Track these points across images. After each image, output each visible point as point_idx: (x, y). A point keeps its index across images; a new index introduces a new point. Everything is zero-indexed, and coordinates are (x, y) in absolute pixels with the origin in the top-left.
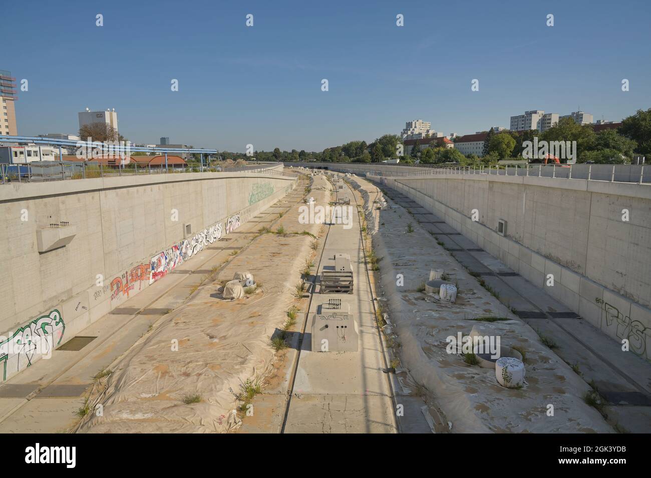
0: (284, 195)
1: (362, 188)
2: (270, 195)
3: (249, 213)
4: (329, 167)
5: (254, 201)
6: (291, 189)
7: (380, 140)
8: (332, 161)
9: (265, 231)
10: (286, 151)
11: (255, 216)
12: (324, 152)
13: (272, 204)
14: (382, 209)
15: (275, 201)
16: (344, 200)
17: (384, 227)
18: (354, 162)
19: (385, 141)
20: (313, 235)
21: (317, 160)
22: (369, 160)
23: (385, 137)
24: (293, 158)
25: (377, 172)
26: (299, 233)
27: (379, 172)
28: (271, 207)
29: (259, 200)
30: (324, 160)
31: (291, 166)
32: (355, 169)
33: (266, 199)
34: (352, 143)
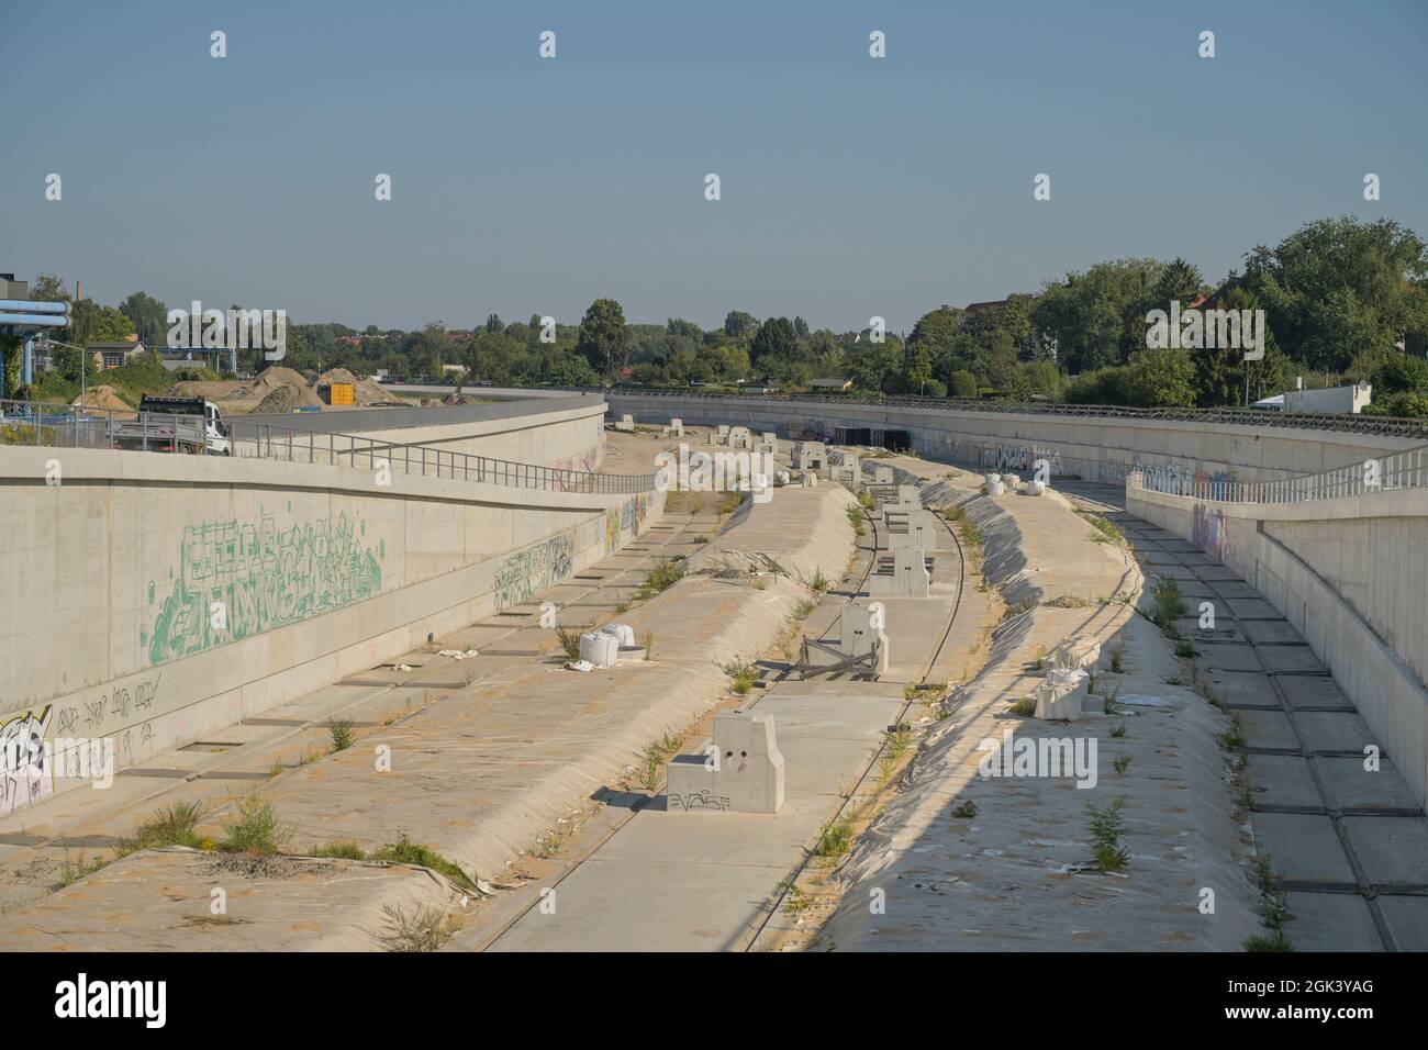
0: (486, 608)
1: (1026, 572)
2: (347, 603)
3: (143, 714)
4: (915, 430)
5: (190, 642)
6: (561, 566)
7: (1281, 254)
8: (952, 392)
9: (171, 830)
10: (688, 320)
11: (189, 736)
12: (917, 335)
13: (358, 659)
14: (1040, 712)
15: (395, 645)
16: (842, 649)
17: (964, 830)
18: (1078, 400)
19: (1315, 263)
20: (453, 871)
21: (860, 382)
22: (1183, 387)
23: (1316, 239)
24: (707, 366)
25: (1211, 469)
26: (368, 851)
27: (1222, 468)
28: (344, 683)
29: (240, 636)
30: (898, 386)
31: (677, 424)
32: (1077, 452)
33: (298, 629)
34: (1100, 274)
